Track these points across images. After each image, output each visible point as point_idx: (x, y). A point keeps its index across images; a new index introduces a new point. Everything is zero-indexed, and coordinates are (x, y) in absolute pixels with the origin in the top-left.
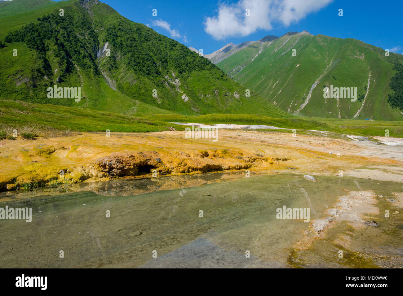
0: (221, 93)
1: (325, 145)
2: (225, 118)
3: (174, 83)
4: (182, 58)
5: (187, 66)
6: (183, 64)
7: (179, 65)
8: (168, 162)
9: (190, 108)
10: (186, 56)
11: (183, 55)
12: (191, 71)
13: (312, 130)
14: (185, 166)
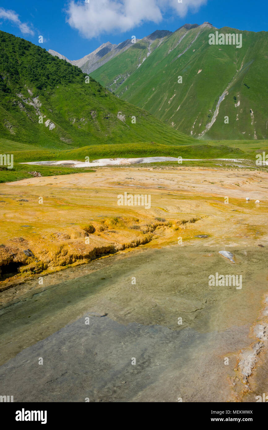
0: (100, 114)
1: (241, 184)
2: (108, 150)
3: (31, 104)
4: (40, 66)
5: (48, 78)
6: (43, 76)
7: (36, 77)
8: (42, 253)
9: (58, 138)
10: (46, 63)
11: (40, 63)
12: (54, 86)
13: (223, 159)
14: (65, 255)
